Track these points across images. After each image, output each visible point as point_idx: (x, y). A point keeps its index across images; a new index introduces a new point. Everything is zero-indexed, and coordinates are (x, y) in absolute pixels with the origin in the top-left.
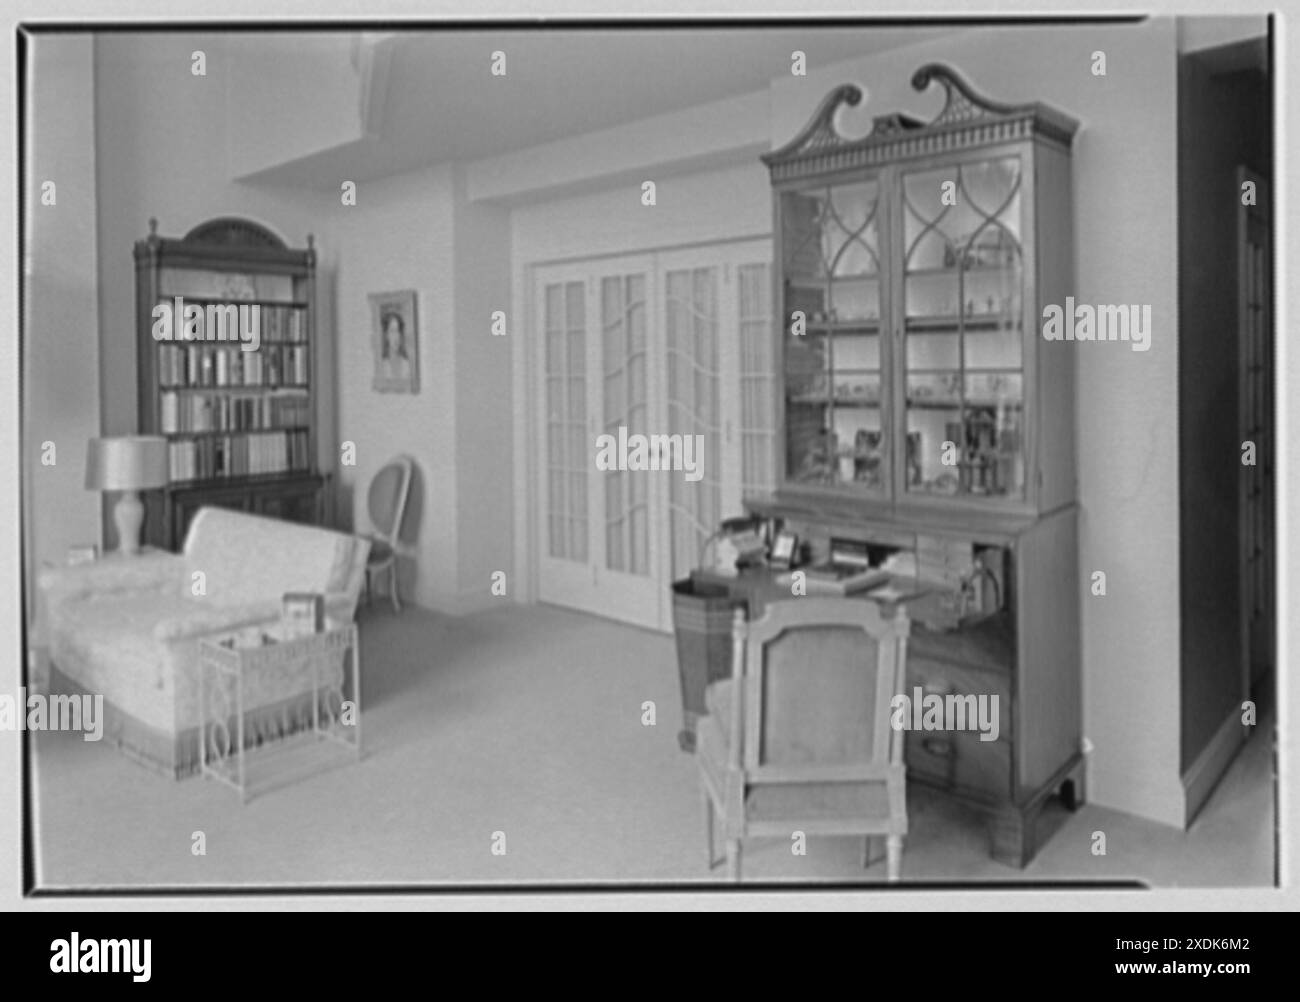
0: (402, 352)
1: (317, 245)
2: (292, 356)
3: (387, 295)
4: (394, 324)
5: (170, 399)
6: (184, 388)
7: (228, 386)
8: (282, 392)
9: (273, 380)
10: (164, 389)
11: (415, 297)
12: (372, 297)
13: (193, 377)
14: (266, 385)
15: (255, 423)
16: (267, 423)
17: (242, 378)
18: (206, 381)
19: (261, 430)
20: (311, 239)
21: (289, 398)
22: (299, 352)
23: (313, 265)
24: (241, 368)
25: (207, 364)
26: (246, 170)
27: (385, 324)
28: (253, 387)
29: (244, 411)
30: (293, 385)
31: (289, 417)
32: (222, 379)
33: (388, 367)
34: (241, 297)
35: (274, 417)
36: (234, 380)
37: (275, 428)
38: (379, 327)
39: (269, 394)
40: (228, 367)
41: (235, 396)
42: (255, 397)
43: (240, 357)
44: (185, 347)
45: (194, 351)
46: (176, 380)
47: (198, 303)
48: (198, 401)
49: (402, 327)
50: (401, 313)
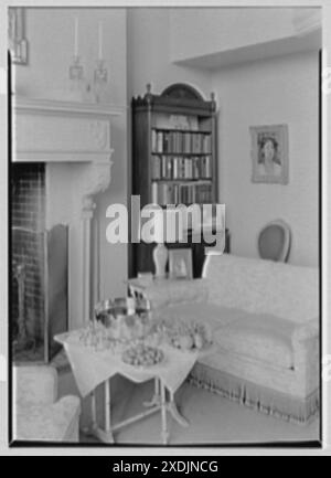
0: (276, 160)
1: (216, 99)
2: (205, 161)
3: (266, 127)
4: (269, 144)
5: (155, 185)
6: (162, 179)
7: (178, 179)
8: (200, 182)
9: (197, 176)
10: (153, 181)
11: (286, 127)
12: (252, 129)
13: (164, 174)
14: (194, 179)
15: (189, 199)
16: (194, 199)
17: (183, 175)
18: (169, 176)
19: (192, 203)
20: (213, 95)
21: (204, 185)
22: (208, 159)
23: (214, 110)
24: (183, 169)
25: (169, 167)
26: (183, 57)
27: (262, 144)
28: (189, 180)
29: (185, 193)
30: (205, 179)
31: (203, 196)
32: (175, 175)
33: (262, 170)
34: (183, 128)
35: (196, 195)
36: (181, 176)
37: (197, 201)
38: (257, 147)
39: (193, 183)
40: (178, 169)
41: (182, 184)
42: (190, 184)
43: (183, 162)
44: (160, 155)
45: (164, 158)
46: (157, 176)
47: (166, 132)
48: (165, 187)
49: (275, 145)
50: (276, 137)
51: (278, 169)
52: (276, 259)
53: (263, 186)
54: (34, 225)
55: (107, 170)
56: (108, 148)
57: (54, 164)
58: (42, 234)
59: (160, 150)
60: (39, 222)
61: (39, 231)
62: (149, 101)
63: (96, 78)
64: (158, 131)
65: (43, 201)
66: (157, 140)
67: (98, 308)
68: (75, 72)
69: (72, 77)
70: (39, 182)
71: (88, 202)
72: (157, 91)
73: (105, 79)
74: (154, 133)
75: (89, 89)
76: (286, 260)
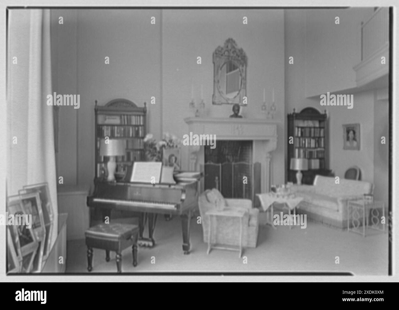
0: (354, 139)
2: (321, 140)
3: (350, 125)
4: (351, 132)
5: (297, 151)
6: (299, 148)
7: (308, 148)
8: (319, 149)
9: (317, 146)
10: (296, 148)
11: (359, 125)
12: (343, 125)
13: (301, 145)
14: (315, 148)
15: (313, 157)
16: (315, 157)
17: (310, 146)
18: (304, 146)
19: (314, 159)
21: (320, 151)
22: (323, 139)
24: (310, 143)
25: (304, 142)
27: (348, 132)
28: (313, 148)
29: (311, 153)
30: (321, 147)
31: (320, 156)
32: (307, 146)
33: (348, 144)
34: (310, 126)
35: (317, 155)
36: (309, 146)
37: (317, 158)
39: (316, 150)
40: (308, 143)
41: (309, 150)
42: (313, 150)
43: (310, 140)
44: (299, 138)
45: (301, 139)
46: (298, 146)
47: (302, 128)
48: (302, 151)
49: (354, 133)
50: (355, 129)
51: (355, 143)
52: (354, 178)
53: (348, 151)
54: (249, 162)
55: (275, 143)
56: (276, 134)
57: (258, 141)
58: (252, 165)
59: (300, 135)
60: (250, 161)
61: (250, 164)
62: (294, 115)
63: (271, 109)
64: (298, 127)
65: (252, 154)
66: (298, 131)
67: (272, 186)
68: (264, 108)
69: (262, 109)
70: (250, 147)
71: (268, 155)
72: (298, 111)
73: (275, 109)
74: (296, 129)
75: (269, 113)
76: (360, 179)
